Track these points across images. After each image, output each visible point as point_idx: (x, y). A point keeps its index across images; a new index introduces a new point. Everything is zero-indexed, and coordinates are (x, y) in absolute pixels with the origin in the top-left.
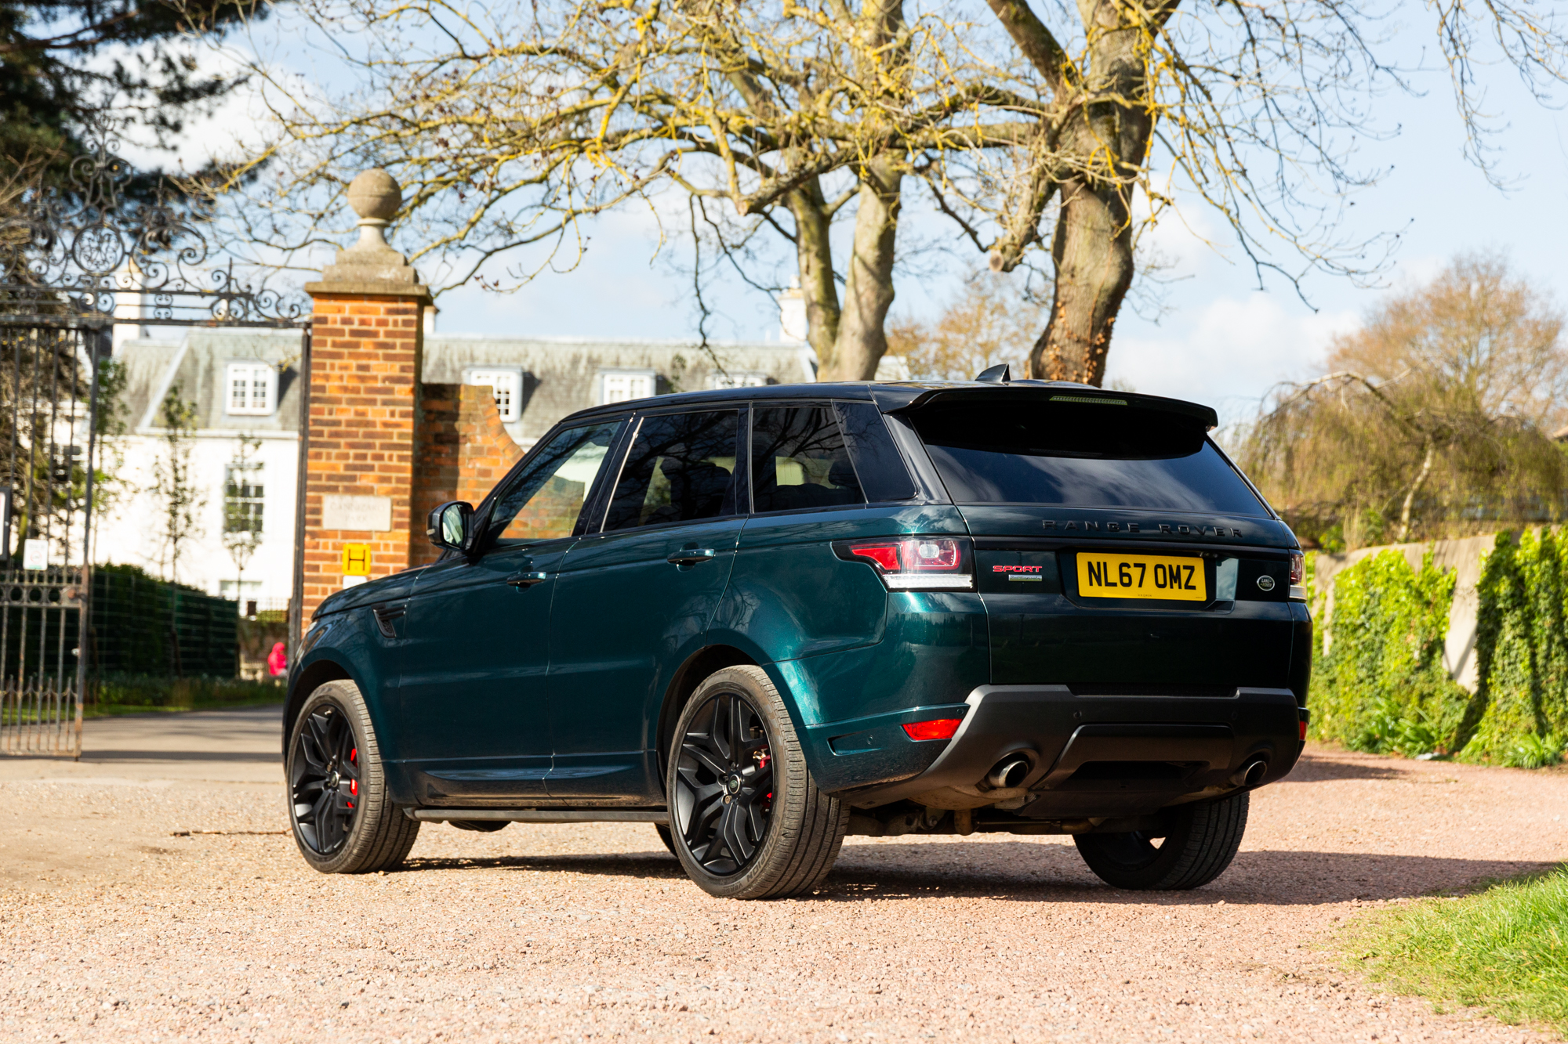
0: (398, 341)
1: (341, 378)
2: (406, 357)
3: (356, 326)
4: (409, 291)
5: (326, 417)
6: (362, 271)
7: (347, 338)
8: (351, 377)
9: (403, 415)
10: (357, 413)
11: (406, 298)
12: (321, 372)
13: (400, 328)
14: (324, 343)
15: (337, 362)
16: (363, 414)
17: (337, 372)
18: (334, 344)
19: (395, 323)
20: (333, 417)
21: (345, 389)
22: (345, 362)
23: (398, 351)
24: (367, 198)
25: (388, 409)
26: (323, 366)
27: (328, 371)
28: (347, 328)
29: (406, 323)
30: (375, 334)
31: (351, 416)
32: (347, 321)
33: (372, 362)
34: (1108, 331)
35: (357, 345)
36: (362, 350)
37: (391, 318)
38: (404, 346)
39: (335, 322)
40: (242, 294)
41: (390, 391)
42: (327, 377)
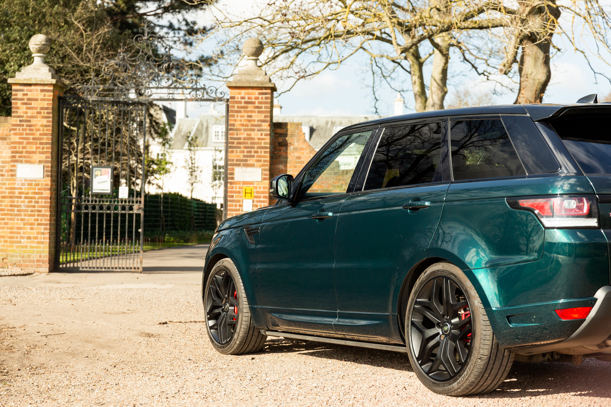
0: (263, 105)
1: (241, 121)
2: (267, 112)
3: (246, 100)
4: (267, 85)
5: (235, 136)
6: (249, 78)
7: (243, 105)
8: (245, 120)
9: (266, 135)
10: (247, 135)
11: (266, 88)
12: (233, 118)
13: (264, 100)
14: (234, 107)
15: (239, 114)
16: (250, 135)
17: (239, 118)
19: (262, 98)
20: (238, 136)
21: (243, 125)
22: (242, 114)
23: (263, 109)
24: (250, 49)
25: (260, 133)
26: (234, 116)
27: (236, 118)
28: (243, 101)
29: (266, 98)
30: (254, 103)
31: (245, 136)
32: (243, 98)
33: (253, 114)
35: (247, 107)
36: (249, 109)
37: (260, 96)
38: (265, 107)
39: (238, 98)
40: (202, 88)
41: (260, 125)
42: (235, 120)
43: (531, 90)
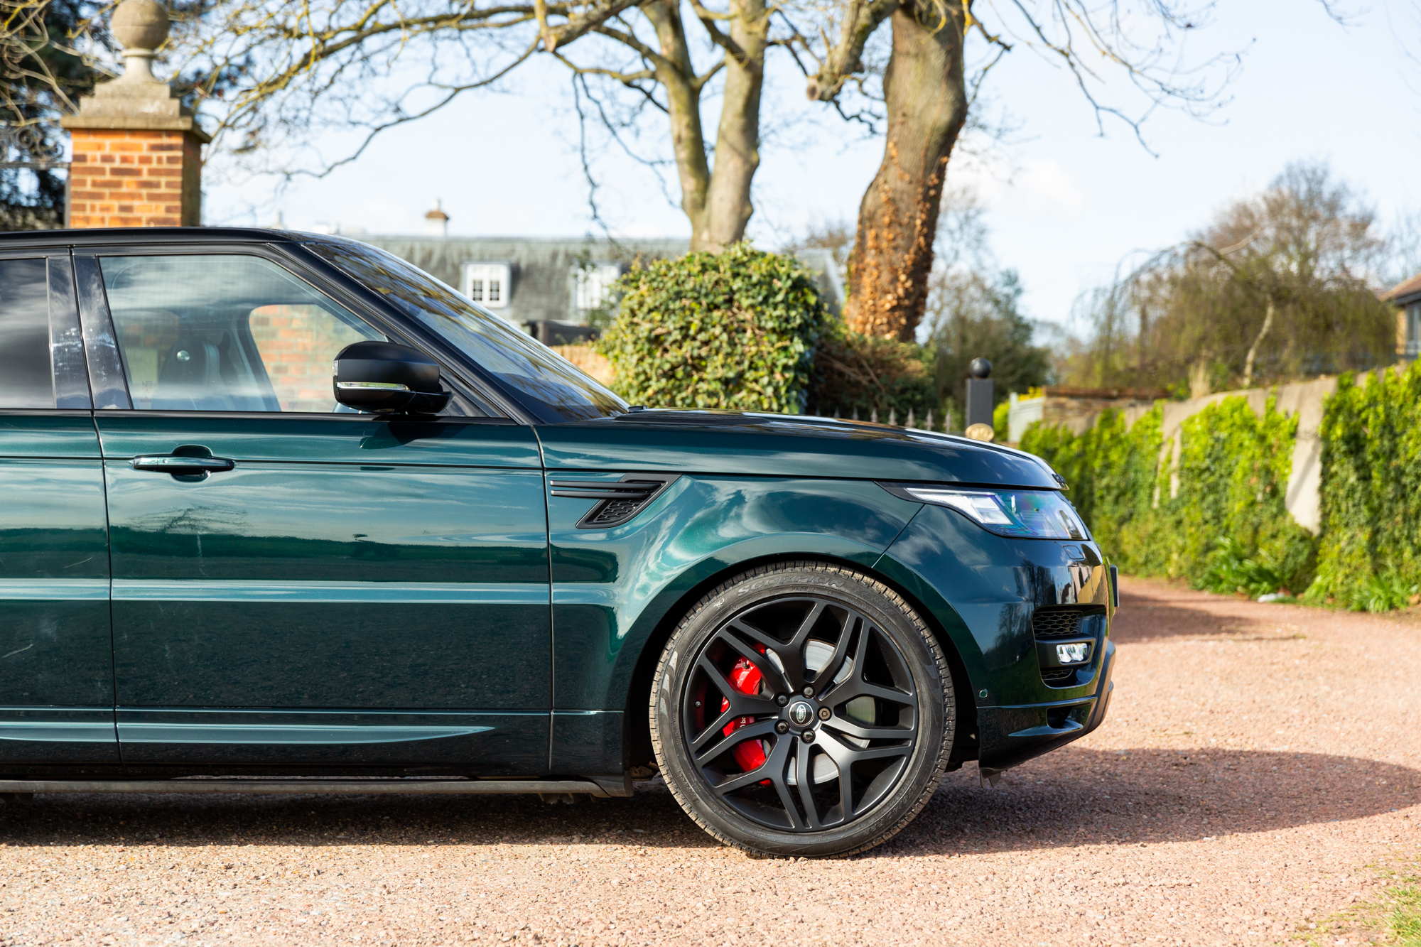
0: (163, 180)
1: (101, 220)
2: (174, 200)
3: (117, 164)
4: (173, 125)
6: (124, 105)
7: (108, 177)
8: (112, 218)
11: (170, 132)
12: (81, 214)
13: (165, 166)
14: (83, 183)
15: (98, 203)
17: (97, 214)
18: (94, 184)
19: (160, 160)
22: (107, 202)
23: (163, 190)
24: (129, 27)
26: (83, 208)
27: (88, 213)
28: (108, 166)
29: (170, 160)
30: (137, 172)
32: (106, 159)
33: (136, 203)
34: (941, 172)
35: (119, 184)
36: (124, 189)
37: (155, 155)
38: (169, 185)
39: (94, 160)
42: (86, 220)
43: (913, 149)
